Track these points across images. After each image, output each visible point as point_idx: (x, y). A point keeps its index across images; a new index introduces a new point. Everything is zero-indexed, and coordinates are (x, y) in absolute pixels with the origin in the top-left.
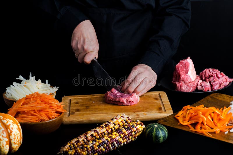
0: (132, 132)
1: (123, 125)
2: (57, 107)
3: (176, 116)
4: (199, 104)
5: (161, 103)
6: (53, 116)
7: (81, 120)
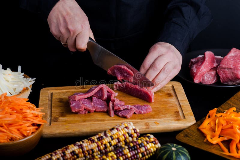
0: (138, 153)
1: (125, 141)
2: (33, 118)
3: (200, 127)
4: (229, 104)
5: (177, 104)
6: (28, 132)
7: (68, 131)
